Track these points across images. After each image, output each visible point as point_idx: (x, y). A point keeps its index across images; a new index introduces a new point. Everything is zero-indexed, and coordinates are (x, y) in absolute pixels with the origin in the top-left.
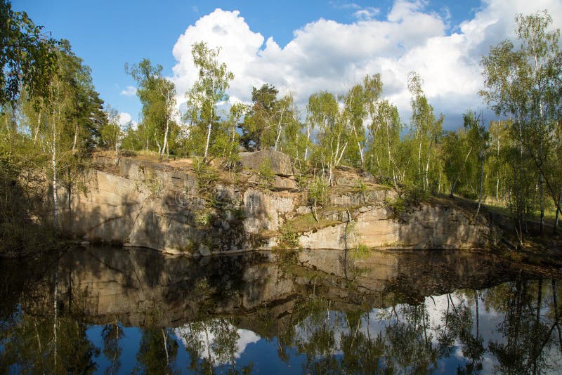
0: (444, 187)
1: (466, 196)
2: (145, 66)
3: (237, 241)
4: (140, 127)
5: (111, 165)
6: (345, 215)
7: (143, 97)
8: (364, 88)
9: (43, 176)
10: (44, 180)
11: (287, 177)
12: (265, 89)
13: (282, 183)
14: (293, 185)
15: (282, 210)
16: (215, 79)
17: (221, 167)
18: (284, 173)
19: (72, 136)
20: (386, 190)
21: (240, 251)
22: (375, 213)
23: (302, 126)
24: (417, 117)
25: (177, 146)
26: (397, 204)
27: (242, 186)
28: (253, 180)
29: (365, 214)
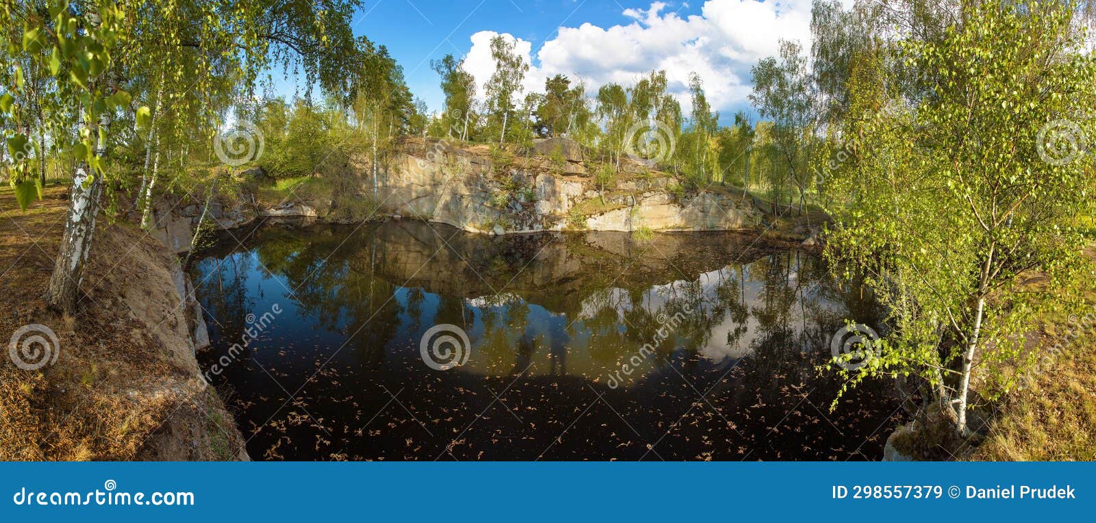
0: (718, 177)
1: (735, 184)
2: (448, 61)
3: (529, 222)
4: (444, 116)
5: (420, 150)
6: (630, 199)
7: (446, 88)
8: (650, 83)
9: (366, 159)
10: (367, 163)
11: (577, 162)
12: (558, 78)
13: (572, 168)
14: (582, 171)
15: (572, 194)
16: (512, 70)
17: (515, 152)
18: (574, 159)
19: (388, 126)
20: (668, 177)
21: (532, 231)
22: (657, 198)
23: (592, 115)
24: (697, 113)
25: (476, 133)
26: (677, 190)
27: (535, 172)
28: (544, 165)
29: (648, 199)
